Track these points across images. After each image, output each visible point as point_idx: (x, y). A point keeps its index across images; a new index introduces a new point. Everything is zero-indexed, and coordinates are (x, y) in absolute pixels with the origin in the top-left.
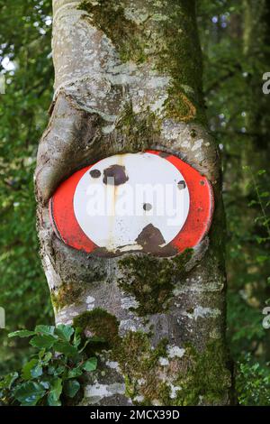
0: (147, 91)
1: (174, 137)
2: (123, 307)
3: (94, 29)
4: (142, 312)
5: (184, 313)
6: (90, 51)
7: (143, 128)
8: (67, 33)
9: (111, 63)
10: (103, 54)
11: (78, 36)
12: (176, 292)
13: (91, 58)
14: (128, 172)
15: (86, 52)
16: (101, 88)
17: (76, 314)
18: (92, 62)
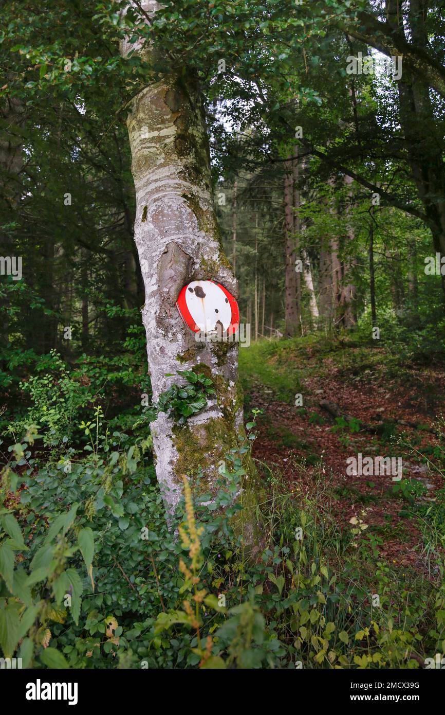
0: (210, 248)
1: (225, 275)
2: (212, 362)
3: (189, 210)
4: (219, 364)
5: (231, 365)
6: (188, 222)
7: (211, 268)
8: (175, 209)
9: (196, 230)
10: (193, 224)
11: (181, 212)
12: (228, 355)
13: (188, 226)
14: (205, 291)
15: (185, 221)
16: (193, 243)
17: (193, 365)
18: (189, 228)
